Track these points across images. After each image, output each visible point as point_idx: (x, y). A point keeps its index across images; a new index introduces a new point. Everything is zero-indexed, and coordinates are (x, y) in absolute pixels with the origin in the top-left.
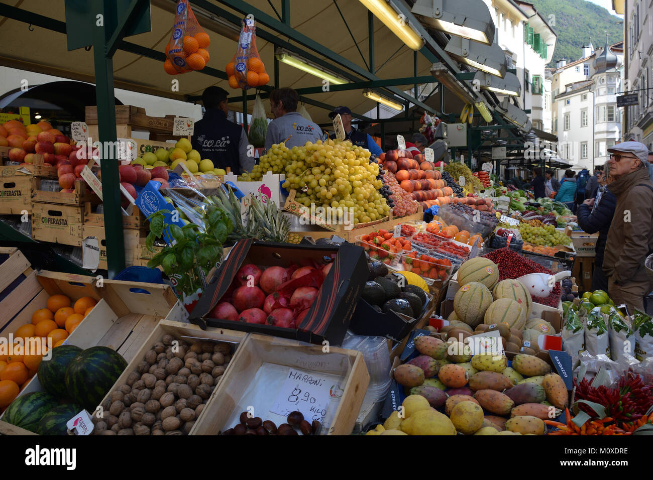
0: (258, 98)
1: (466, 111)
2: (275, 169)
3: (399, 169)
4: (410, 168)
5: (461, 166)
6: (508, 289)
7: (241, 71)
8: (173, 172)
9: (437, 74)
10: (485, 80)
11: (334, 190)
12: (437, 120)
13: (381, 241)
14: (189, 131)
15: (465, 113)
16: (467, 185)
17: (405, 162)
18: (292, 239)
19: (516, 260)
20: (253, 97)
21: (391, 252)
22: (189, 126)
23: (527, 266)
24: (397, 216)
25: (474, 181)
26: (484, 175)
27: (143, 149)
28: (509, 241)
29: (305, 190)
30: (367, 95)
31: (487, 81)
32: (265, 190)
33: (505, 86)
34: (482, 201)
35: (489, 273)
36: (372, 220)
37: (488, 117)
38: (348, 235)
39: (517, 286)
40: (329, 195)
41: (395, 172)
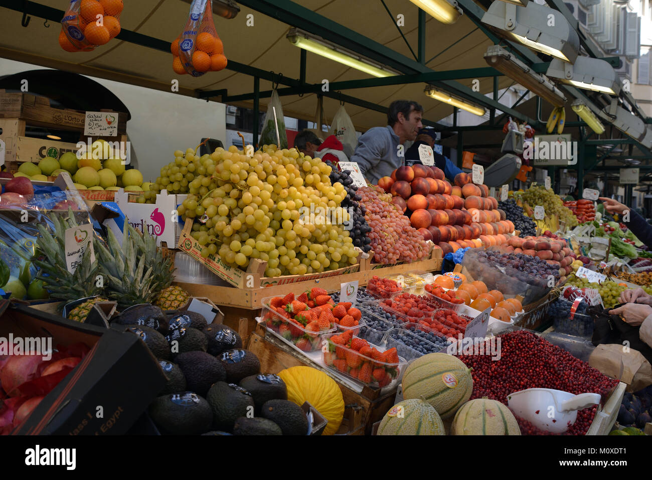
0: (275, 94)
1: (555, 116)
2: (176, 187)
3: (413, 193)
4: (433, 193)
5: (545, 192)
6: (474, 418)
7: (186, 50)
8: (54, 186)
9: (494, 61)
10: (564, 70)
11: (237, 223)
12: (528, 129)
13: (298, 310)
14: (111, 130)
15: (554, 119)
16: (547, 219)
17: (424, 183)
18: (166, 295)
19: (534, 354)
20: (268, 94)
21: (308, 330)
22: (109, 123)
23: (550, 367)
24: (383, 263)
25: (562, 212)
26: (584, 204)
27: (44, 152)
28: (574, 308)
29: (204, 221)
30: (430, 94)
31: (567, 72)
32: (158, 217)
33: (593, 78)
34: (544, 245)
35: (448, 385)
36: (315, 270)
37: (599, 128)
38: (251, 295)
39: (491, 415)
40: (228, 230)
41: (406, 198)
